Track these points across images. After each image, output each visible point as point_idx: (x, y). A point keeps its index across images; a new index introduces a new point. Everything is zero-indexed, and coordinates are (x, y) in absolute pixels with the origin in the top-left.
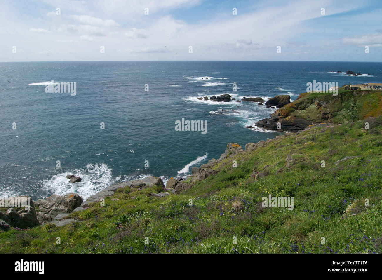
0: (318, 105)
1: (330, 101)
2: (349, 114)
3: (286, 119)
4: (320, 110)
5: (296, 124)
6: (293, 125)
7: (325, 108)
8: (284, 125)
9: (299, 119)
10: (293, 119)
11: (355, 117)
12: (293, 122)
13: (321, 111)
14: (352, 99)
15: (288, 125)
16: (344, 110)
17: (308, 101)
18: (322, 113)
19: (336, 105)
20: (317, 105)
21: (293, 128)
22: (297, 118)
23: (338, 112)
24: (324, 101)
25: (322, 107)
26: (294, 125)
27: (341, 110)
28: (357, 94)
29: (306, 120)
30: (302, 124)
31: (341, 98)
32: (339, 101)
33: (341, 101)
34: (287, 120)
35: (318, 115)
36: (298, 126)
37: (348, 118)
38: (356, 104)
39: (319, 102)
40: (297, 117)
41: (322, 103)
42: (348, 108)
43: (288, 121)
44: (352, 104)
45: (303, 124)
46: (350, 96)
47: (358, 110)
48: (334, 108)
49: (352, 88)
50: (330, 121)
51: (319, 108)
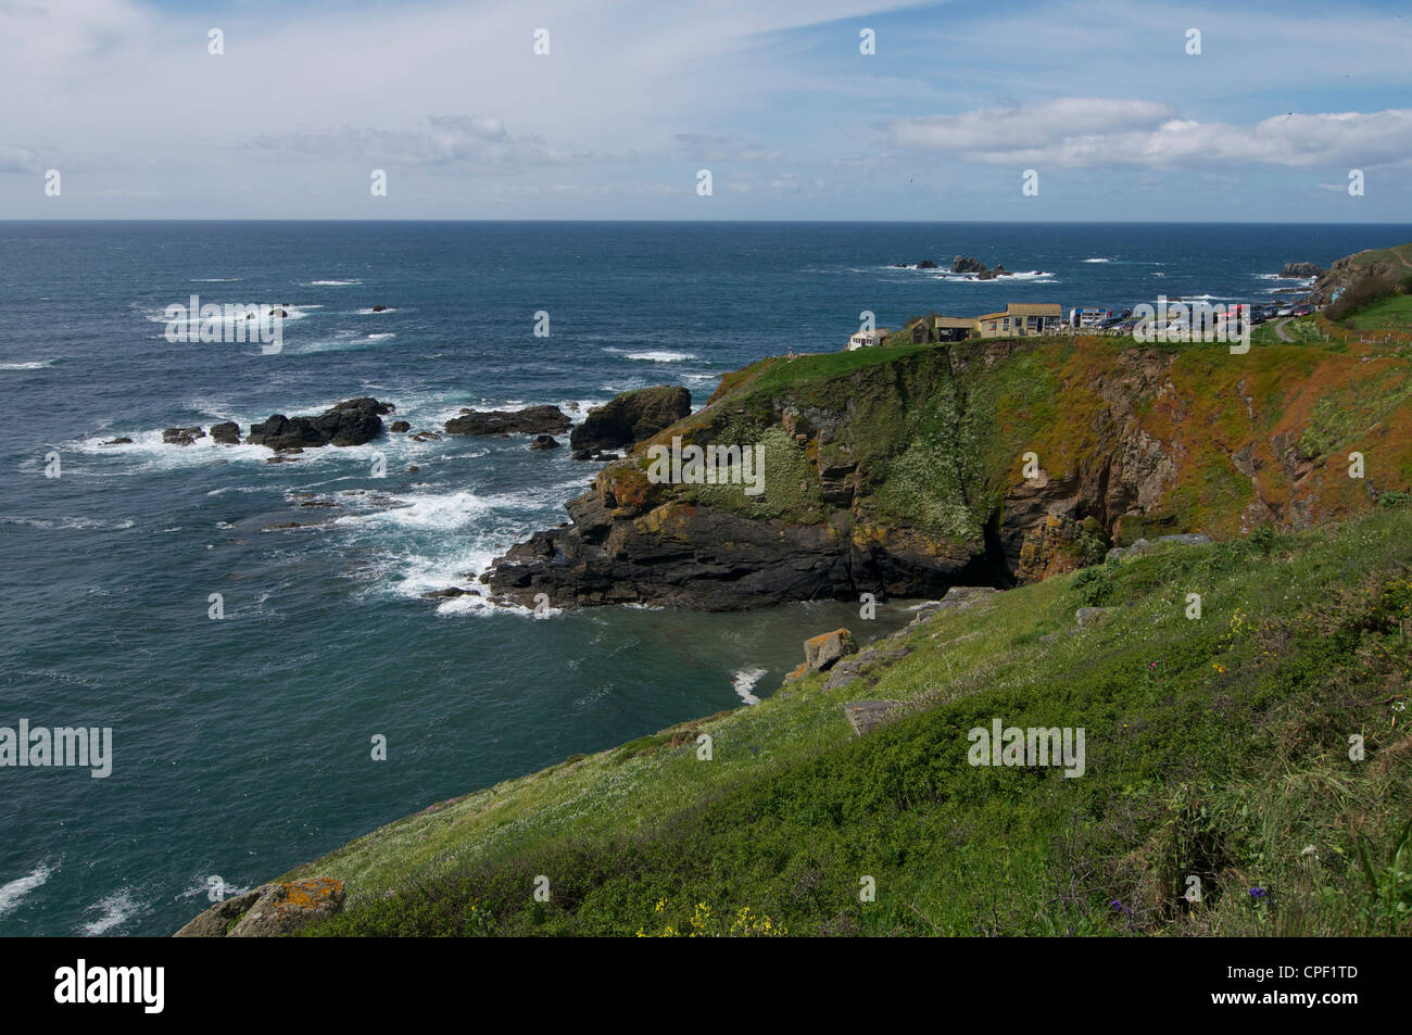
0: (798, 432)
1: (851, 406)
2: (940, 463)
3: (647, 526)
4: (813, 458)
5: (700, 545)
6: (683, 556)
7: (833, 445)
8: (637, 562)
9: (711, 518)
10: (682, 521)
11: (970, 478)
12: (683, 537)
13: (814, 462)
14: (947, 390)
15: (656, 560)
16: (919, 444)
17: (748, 414)
18: (821, 473)
19: (879, 424)
20: (792, 434)
21: (689, 571)
22: (701, 510)
23: (891, 457)
24: (823, 409)
25: (818, 440)
26: (691, 556)
27: (906, 447)
28: (966, 359)
29: (747, 516)
30: (730, 544)
31: (899, 384)
32: (891, 401)
33: (900, 403)
34: (654, 528)
35: (803, 487)
36: (713, 558)
37: (939, 485)
38: (969, 411)
39: (802, 412)
40: (703, 504)
41: (815, 420)
42: (935, 432)
43: (656, 534)
44: (947, 410)
45: (735, 541)
46: (936, 373)
47: (978, 442)
48: (874, 439)
49: (945, 333)
50: (860, 510)
51: (803, 445)
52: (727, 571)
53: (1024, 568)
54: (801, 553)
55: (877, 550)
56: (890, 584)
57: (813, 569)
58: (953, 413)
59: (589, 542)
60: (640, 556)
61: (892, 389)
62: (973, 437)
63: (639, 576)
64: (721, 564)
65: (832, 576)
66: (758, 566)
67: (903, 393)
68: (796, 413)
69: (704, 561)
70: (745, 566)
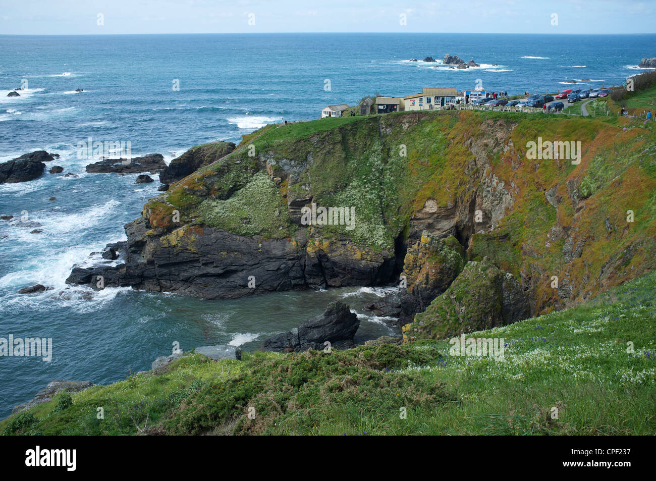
0: (275, 176)
1: (310, 159)
2: (368, 196)
3: (169, 242)
4: (285, 193)
5: (204, 254)
6: (193, 261)
7: (297, 185)
8: (160, 266)
9: (213, 235)
10: (193, 238)
11: (388, 206)
12: (193, 248)
13: (285, 196)
14: (377, 146)
15: (174, 264)
16: (355, 184)
17: (244, 164)
18: (289, 203)
19: (329, 170)
20: (272, 177)
21: (196, 272)
22: (207, 230)
23: (335, 192)
24: (292, 160)
25: (289, 181)
26: (197, 261)
27: (347, 185)
28: (391, 125)
29: (238, 234)
30: (224, 253)
31: (344, 142)
32: (337, 154)
33: (344, 156)
34: (174, 243)
35: (277, 213)
36: (212, 263)
37: (366, 211)
38: (390, 161)
39: (278, 162)
40: (209, 226)
41: (286, 168)
42: (366, 175)
43: (175, 246)
44: (376, 160)
45: (228, 251)
46: (369, 134)
47: (395, 181)
48: (325, 180)
49: (381, 107)
50: (313, 229)
51: (278, 185)
52: (221, 271)
53: (406, 271)
54: (272, 258)
55: (322, 256)
56: (330, 279)
57: (279, 269)
58: (379, 162)
59: (134, 252)
60: (162, 263)
61: (338, 147)
62: (392, 178)
63: (161, 276)
64: (217, 267)
65: (292, 274)
66: (242, 268)
67: (345, 149)
68: (274, 163)
69: (205, 264)
70: (233, 268)
